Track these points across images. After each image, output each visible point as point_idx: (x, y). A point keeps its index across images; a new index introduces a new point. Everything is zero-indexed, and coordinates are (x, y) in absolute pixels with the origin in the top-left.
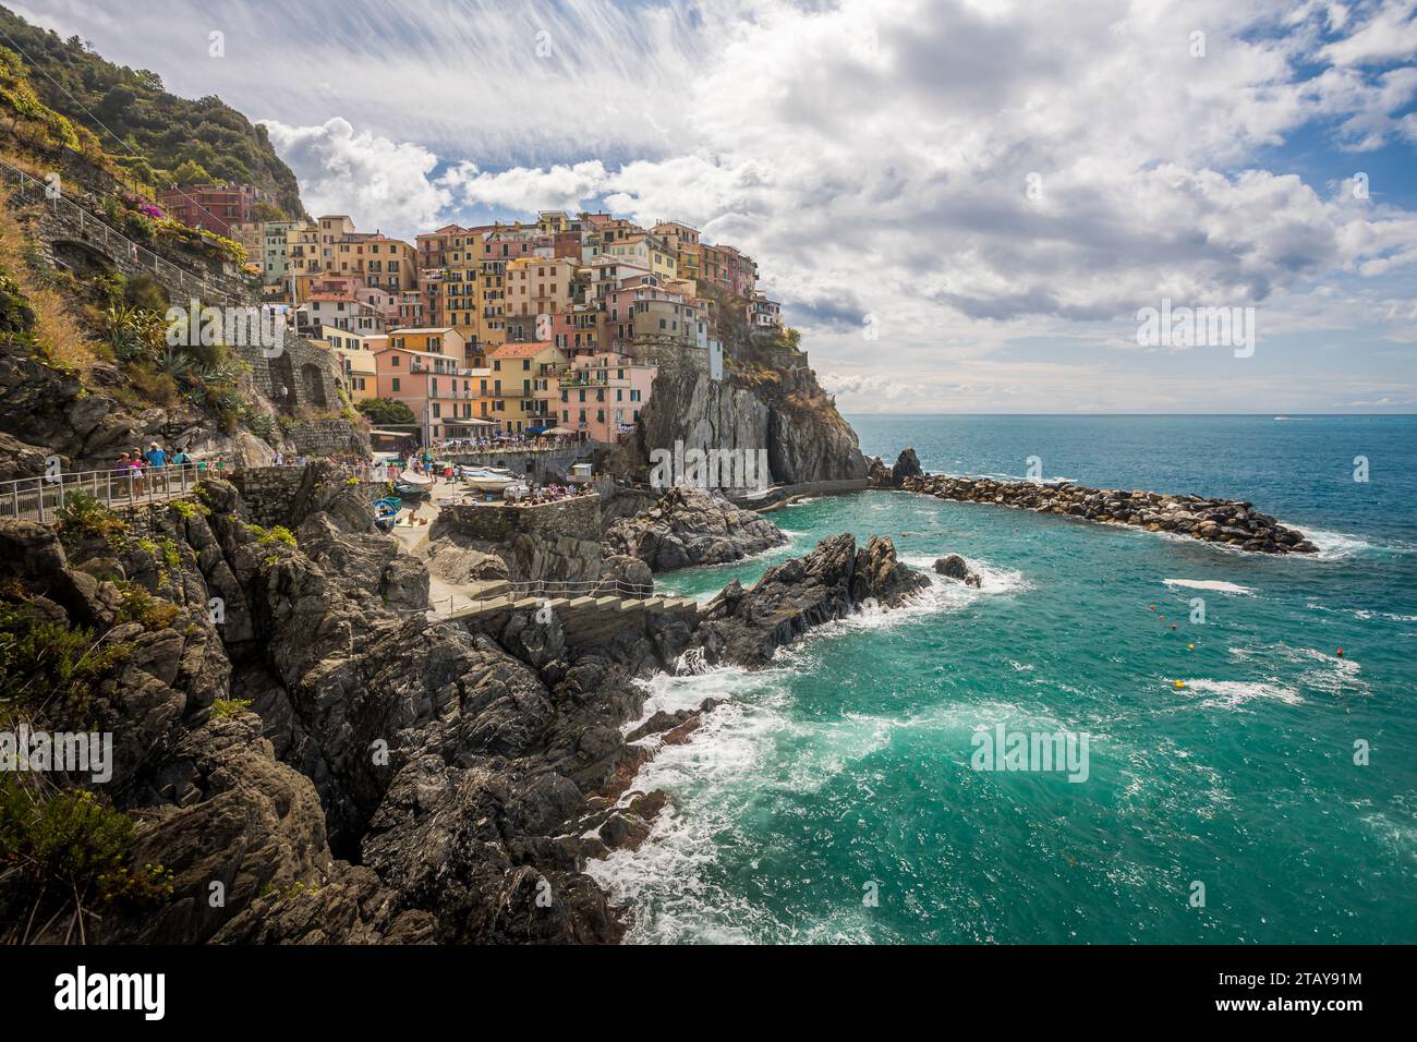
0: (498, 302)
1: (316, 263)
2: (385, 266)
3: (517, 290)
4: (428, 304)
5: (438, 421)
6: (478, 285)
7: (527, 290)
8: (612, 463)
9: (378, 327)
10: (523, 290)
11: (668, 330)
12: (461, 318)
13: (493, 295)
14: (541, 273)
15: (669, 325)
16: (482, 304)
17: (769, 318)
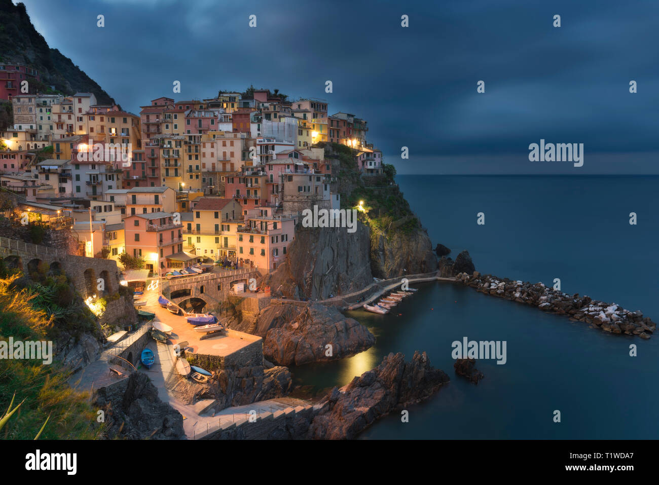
1: (71, 126)
2: (119, 131)
3: (208, 155)
4: (150, 162)
7: (215, 155)
10: (212, 155)
14: (224, 145)
15: (305, 189)
17: (373, 164)
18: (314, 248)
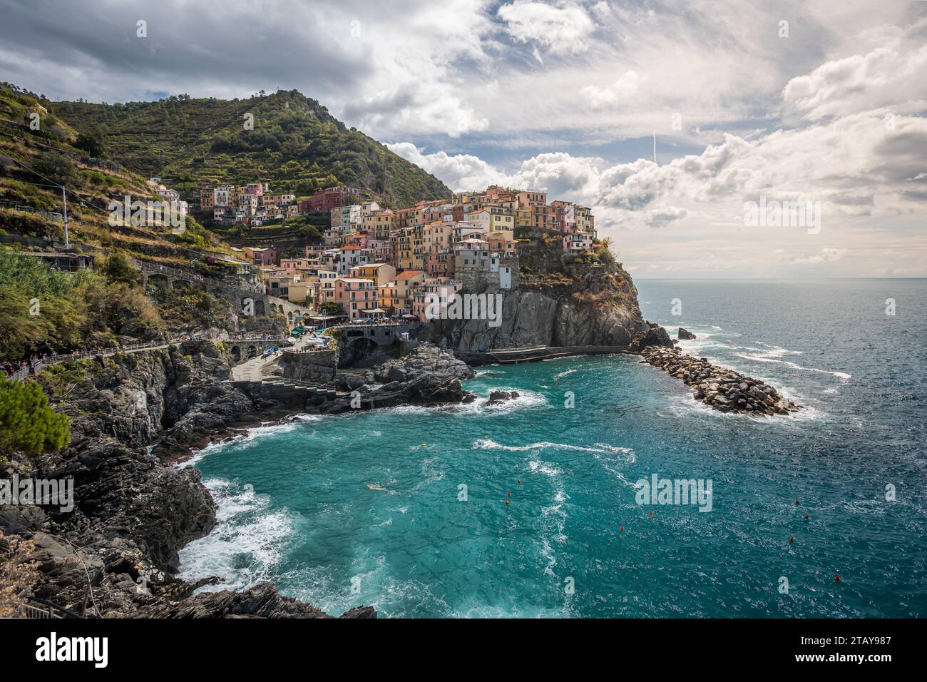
0: (420, 246)
2: (383, 227)
3: (427, 240)
4: (392, 248)
5: (356, 311)
6: (412, 237)
8: (424, 333)
9: (369, 260)
10: (430, 240)
11: (470, 264)
12: (405, 254)
13: (418, 243)
14: (437, 232)
15: (470, 261)
16: (413, 247)
17: (581, 244)
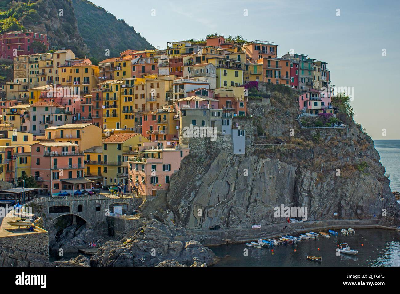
0: (130, 103)
1: (51, 78)
2: (82, 80)
3: (140, 96)
4: (95, 105)
5: (58, 181)
10: (143, 96)
12: (111, 112)
13: (128, 99)
14: (152, 87)
15: (199, 123)
16: (122, 104)
17: (319, 103)
18: (200, 179)
